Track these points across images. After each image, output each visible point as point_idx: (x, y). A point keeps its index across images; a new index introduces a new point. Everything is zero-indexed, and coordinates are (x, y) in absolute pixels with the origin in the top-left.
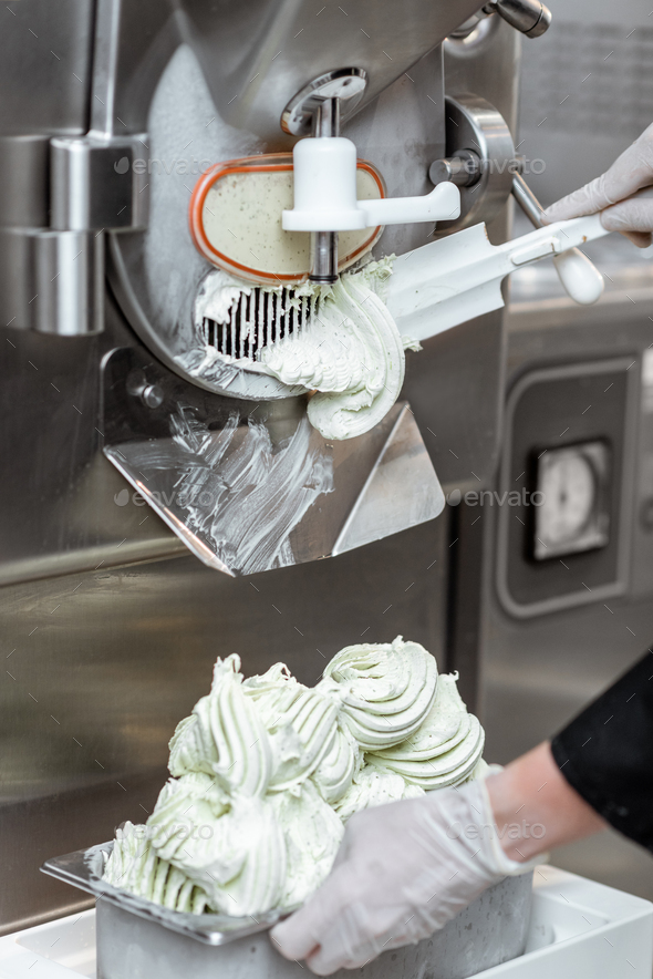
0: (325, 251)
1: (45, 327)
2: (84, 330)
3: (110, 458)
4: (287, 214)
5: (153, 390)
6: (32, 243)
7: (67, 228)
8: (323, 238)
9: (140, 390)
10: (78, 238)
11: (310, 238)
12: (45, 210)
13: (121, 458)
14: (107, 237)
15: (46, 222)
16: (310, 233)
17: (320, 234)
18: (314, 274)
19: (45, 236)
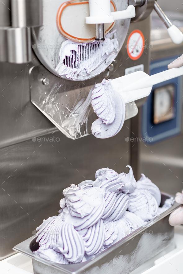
0: (101, 30)
1: (11, 61)
2: (25, 61)
3: (34, 103)
4: (87, 18)
5: (46, 80)
6: (6, 32)
7: (18, 27)
8: (100, 26)
9: (42, 80)
10: (22, 30)
11: (95, 26)
12: (10, 20)
13: (37, 103)
14: (31, 29)
15: (10, 24)
16: (95, 24)
17: (99, 25)
18: (97, 38)
19: (10, 29)
